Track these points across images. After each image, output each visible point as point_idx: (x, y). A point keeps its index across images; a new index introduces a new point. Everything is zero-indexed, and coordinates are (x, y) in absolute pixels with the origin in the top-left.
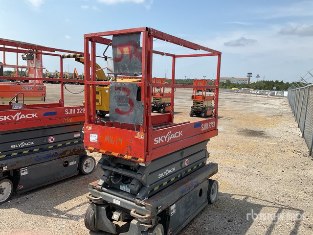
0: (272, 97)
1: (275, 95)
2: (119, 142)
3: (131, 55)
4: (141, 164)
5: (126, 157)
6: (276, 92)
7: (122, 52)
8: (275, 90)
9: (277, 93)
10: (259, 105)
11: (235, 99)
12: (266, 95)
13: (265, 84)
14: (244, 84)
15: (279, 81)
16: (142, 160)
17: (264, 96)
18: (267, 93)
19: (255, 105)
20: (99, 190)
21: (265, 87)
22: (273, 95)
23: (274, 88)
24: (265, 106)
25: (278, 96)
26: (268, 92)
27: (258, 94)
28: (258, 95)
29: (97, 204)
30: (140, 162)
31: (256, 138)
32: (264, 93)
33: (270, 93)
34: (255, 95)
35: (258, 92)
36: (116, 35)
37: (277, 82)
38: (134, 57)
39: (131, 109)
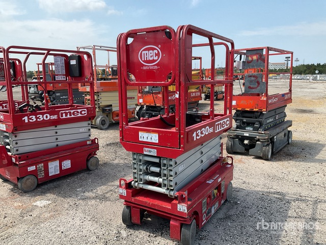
0: (314, 81)
1: (318, 79)
2: (250, 103)
3: (257, 60)
4: (263, 112)
5: (255, 110)
6: (318, 76)
7: (252, 58)
8: (318, 74)
9: (320, 77)
10: (302, 89)
11: (276, 85)
12: (308, 80)
13: (305, 68)
14: (282, 69)
15: (321, 64)
16: (265, 110)
17: (305, 81)
18: (308, 78)
19: (299, 90)
20: (234, 130)
21: (305, 71)
22: (315, 79)
23: (317, 72)
24: (309, 90)
25: (321, 80)
26: (310, 77)
27: (298, 79)
28: (299, 81)
29: (233, 138)
30: (264, 111)
31: (307, 114)
32: (305, 78)
33: (311, 78)
34: (296, 81)
35: (299, 78)
36: (248, 50)
37: (319, 65)
38: (259, 61)
39: (258, 86)
